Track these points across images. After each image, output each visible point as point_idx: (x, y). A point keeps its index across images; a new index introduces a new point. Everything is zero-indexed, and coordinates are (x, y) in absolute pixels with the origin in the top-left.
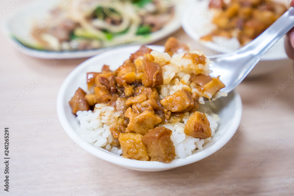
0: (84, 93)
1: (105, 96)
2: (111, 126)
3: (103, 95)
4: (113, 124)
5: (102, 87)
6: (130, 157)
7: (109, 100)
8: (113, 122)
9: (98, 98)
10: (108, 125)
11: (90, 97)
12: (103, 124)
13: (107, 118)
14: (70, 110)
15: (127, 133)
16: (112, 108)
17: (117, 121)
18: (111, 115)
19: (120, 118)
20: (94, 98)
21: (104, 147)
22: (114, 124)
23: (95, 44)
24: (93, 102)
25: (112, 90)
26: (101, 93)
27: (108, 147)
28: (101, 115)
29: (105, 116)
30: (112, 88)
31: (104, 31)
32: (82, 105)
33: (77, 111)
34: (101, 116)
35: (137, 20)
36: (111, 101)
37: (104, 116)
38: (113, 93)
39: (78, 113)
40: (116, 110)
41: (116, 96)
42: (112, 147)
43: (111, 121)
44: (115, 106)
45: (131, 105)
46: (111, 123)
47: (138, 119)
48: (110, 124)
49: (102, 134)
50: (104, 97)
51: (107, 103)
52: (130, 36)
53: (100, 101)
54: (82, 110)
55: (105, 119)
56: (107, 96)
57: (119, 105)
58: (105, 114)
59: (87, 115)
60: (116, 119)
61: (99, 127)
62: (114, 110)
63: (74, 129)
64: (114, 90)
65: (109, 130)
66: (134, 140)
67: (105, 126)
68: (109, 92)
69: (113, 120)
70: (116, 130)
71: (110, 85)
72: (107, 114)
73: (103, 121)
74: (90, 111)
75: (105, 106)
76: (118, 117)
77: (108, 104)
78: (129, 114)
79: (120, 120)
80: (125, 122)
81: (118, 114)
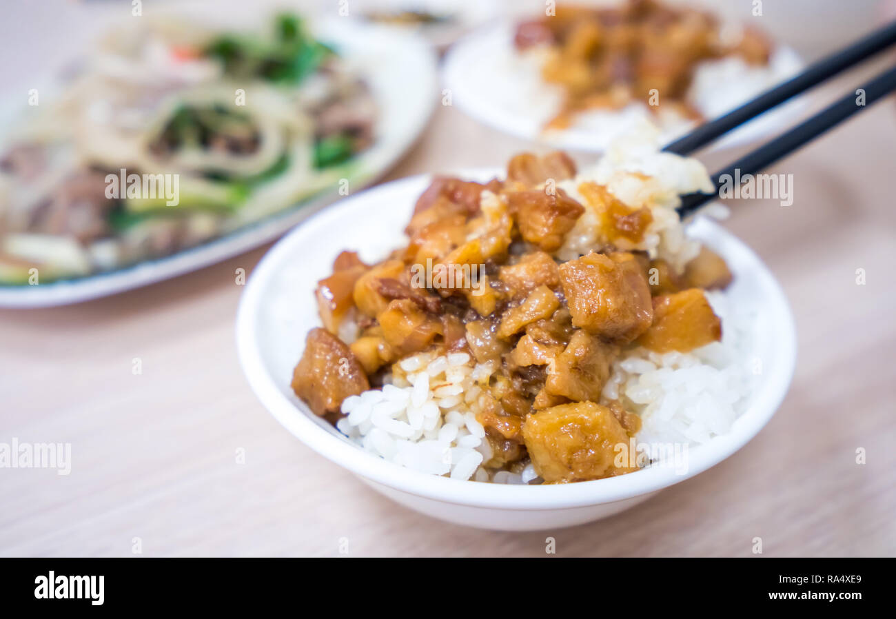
1: (422, 330)
2: (477, 408)
3: (419, 328)
5: (404, 304)
6: (578, 477)
7: (438, 338)
8: (479, 396)
9: (400, 342)
10: (463, 411)
12: (446, 411)
13: (457, 391)
15: (544, 409)
16: (460, 357)
18: (464, 377)
19: (497, 377)
20: (383, 347)
21: (473, 478)
22: (485, 401)
23: (202, 225)
24: (379, 358)
25: (432, 308)
26: (409, 324)
27: (483, 474)
29: (451, 384)
31: (215, 176)
34: (433, 390)
35: (303, 125)
36: (446, 339)
37: (449, 387)
38: (438, 315)
39: (347, 405)
40: (474, 362)
44: (468, 349)
45: (521, 333)
46: (473, 402)
48: (469, 405)
50: (420, 332)
51: (433, 347)
52: (300, 178)
53: (406, 350)
55: (451, 395)
56: (428, 327)
59: (383, 401)
60: (485, 384)
62: (470, 361)
64: (437, 303)
66: (578, 422)
68: (424, 317)
69: (475, 391)
70: (497, 415)
72: (456, 379)
73: (446, 404)
76: (489, 376)
79: (502, 385)
81: (485, 371)
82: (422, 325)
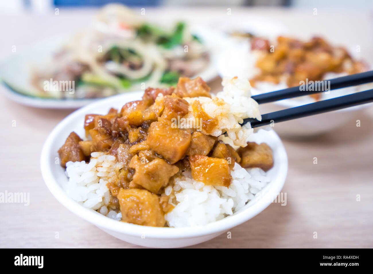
0: (78, 139)
1: (104, 142)
2: (110, 181)
3: (103, 141)
4: (112, 179)
5: (101, 129)
7: (109, 147)
8: (113, 176)
9: (96, 144)
10: (105, 180)
11: (85, 144)
12: (100, 178)
13: (105, 170)
14: (58, 161)
15: (131, 188)
16: (112, 158)
17: (119, 174)
18: (110, 166)
19: (122, 170)
20: (91, 144)
22: (114, 178)
24: (89, 150)
25: (113, 135)
26: (99, 138)
27: (104, 209)
28: (97, 166)
29: (102, 167)
30: (114, 132)
31: (121, 77)
32: (74, 153)
33: (66, 162)
34: (96, 168)
35: (162, 65)
36: (111, 149)
38: (114, 139)
39: (68, 164)
40: (117, 160)
41: (118, 141)
42: (109, 211)
43: (110, 175)
44: (116, 155)
45: (137, 153)
46: (110, 177)
47: (147, 169)
48: (108, 178)
49: (97, 192)
50: (102, 142)
52: (153, 84)
53: (97, 149)
54: (74, 161)
55: (102, 172)
56: (106, 141)
57: (121, 153)
58: (102, 165)
60: (117, 171)
61: (94, 182)
62: (115, 160)
63: (61, 186)
64: (116, 134)
65: (106, 185)
66: (138, 198)
67: (101, 180)
69: (113, 173)
70: (115, 185)
71: (112, 128)
72: (106, 165)
73: (99, 174)
74: (84, 162)
75: (104, 155)
76: (120, 169)
77: (108, 152)
78: (135, 163)
79: (123, 173)
80: (129, 176)
81: (119, 166)
82: (105, 140)
